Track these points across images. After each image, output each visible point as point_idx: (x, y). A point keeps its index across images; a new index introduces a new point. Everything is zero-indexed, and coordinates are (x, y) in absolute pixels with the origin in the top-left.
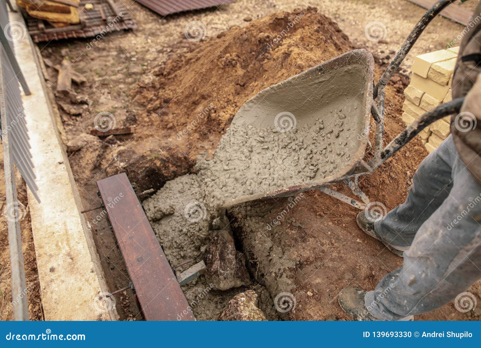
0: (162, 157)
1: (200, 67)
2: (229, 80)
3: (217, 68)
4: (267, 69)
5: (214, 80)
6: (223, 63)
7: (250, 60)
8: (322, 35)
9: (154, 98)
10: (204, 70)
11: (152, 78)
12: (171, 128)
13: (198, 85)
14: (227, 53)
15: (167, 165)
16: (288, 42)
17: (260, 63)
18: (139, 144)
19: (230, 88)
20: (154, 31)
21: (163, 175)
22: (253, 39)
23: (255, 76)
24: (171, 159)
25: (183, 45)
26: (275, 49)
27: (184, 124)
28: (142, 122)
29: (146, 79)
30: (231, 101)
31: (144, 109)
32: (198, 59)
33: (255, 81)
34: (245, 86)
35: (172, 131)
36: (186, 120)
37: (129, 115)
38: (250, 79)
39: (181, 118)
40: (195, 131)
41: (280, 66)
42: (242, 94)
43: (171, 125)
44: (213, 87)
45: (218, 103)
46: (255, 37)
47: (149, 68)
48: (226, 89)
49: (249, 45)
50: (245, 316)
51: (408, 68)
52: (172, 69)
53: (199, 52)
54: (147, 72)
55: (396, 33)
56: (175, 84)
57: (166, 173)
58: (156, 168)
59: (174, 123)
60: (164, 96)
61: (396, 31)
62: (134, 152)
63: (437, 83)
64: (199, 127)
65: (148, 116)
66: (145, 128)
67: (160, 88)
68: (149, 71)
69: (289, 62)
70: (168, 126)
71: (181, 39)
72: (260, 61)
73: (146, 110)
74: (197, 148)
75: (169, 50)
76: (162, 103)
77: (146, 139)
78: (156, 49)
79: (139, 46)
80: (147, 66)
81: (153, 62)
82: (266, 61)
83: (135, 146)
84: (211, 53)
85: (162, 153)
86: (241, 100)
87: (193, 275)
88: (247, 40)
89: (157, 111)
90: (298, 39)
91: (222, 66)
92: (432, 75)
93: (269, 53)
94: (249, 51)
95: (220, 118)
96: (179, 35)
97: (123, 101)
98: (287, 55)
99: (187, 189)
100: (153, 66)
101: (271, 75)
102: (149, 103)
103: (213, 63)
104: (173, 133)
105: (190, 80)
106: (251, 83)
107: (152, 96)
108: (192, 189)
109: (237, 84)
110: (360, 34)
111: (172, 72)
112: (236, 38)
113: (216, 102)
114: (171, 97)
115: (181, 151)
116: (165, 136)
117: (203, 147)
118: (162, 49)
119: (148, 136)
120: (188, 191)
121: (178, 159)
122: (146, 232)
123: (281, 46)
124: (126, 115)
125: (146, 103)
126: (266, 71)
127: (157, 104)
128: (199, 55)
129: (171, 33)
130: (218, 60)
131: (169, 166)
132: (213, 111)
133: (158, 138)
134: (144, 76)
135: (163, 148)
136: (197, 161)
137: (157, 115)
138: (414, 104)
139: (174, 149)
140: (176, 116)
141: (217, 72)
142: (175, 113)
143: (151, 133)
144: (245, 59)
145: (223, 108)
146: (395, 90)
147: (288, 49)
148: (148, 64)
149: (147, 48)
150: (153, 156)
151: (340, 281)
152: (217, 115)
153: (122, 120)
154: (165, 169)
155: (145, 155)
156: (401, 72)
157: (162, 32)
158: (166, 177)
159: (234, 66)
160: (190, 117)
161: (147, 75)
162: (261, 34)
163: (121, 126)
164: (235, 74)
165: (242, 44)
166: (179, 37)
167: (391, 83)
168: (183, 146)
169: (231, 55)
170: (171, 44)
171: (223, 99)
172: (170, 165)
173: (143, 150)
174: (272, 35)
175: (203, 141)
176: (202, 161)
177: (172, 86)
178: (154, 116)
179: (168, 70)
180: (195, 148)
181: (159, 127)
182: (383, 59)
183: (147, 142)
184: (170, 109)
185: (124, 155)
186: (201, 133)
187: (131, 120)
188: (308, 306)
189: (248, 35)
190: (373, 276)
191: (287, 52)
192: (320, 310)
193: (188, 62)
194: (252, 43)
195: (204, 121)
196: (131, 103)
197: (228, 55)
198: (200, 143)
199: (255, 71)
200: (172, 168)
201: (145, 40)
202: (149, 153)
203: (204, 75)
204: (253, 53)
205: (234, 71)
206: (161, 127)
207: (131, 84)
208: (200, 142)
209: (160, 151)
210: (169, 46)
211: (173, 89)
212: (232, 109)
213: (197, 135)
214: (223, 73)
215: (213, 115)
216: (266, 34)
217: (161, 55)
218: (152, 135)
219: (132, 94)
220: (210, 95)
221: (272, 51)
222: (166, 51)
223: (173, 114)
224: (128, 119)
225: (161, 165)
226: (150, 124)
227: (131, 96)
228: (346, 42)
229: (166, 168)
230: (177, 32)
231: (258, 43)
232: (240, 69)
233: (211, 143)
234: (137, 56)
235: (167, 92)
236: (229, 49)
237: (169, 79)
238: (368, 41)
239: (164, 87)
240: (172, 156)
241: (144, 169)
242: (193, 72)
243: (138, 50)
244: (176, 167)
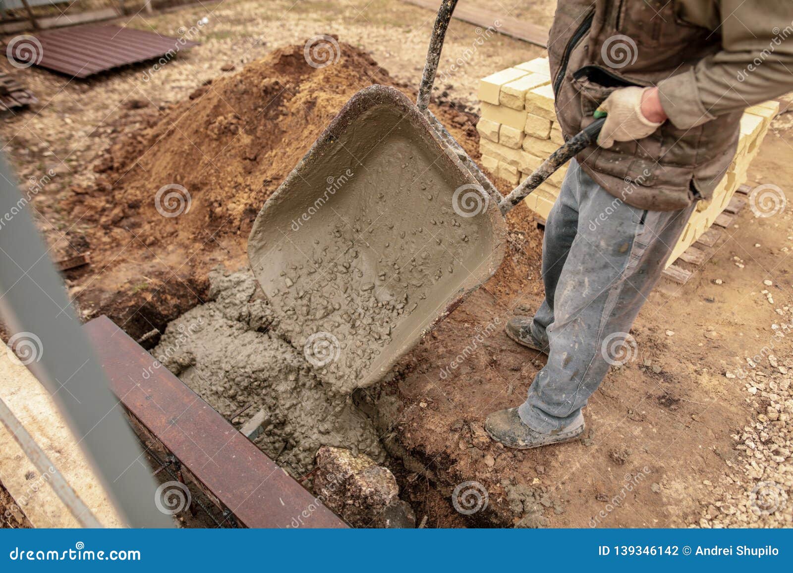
0: (153, 286)
1: (179, 144)
2: (231, 155)
3: (207, 140)
4: (285, 129)
5: (206, 158)
6: (216, 131)
7: (257, 120)
8: (353, 71)
9: (108, 205)
10: (186, 147)
11: (93, 177)
12: (152, 244)
13: (181, 170)
14: (218, 116)
15: (163, 298)
16: (307, 87)
17: (272, 122)
18: (106, 277)
19: (235, 167)
20: (71, 104)
21: (160, 313)
22: (255, 90)
23: (270, 143)
24: (167, 287)
25: (131, 119)
26: (290, 99)
27: (172, 234)
28: (99, 245)
29: (83, 180)
30: (240, 184)
31: (95, 225)
32: (171, 133)
33: (272, 149)
34: (258, 160)
35: (156, 248)
36: (174, 228)
37: (73, 238)
38: (263, 147)
39: (165, 226)
40: (195, 240)
41: (304, 122)
42: (255, 172)
43: (152, 238)
44: (208, 169)
45: (221, 191)
46: (257, 86)
47: (82, 163)
48: (229, 169)
49: (250, 99)
50: (345, 464)
51: (474, 104)
52: (126, 158)
53: (168, 123)
54: (80, 169)
55: (447, 61)
56: (139, 177)
57: (165, 309)
58: (147, 305)
59: (155, 235)
60: (126, 199)
61: (446, 59)
62: (102, 291)
63: (512, 108)
64: (200, 233)
65: (106, 234)
66: (108, 253)
67: (114, 189)
68: (83, 167)
69: (316, 113)
70: (148, 242)
71: (125, 111)
72: (272, 119)
73: (99, 226)
74: (205, 264)
75: (109, 131)
76: (127, 210)
77: (117, 268)
78: (85, 132)
79: (51, 132)
80: (77, 160)
81: (85, 153)
82: (281, 118)
83: (101, 281)
84: (191, 120)
85: (150, 281)
86: (256, 180)
87: (253, 433)
88: (245, 92)
89: (121, 224)
90: (321, 81)
91: (215, 137)
92: (505, 100)
93: (283, 106)
94: (252, 108)
95: (230, 212)
96: (119, 105)
97: (53, 220)
98: (311, 104)
99: (206, 324)
100: (88, 159)
101: (293, 136)
102: (101, 215)
103: (199, 134)
104: (159, 251)
105: (166, 167)
106: (265, 154)
107: (103, 204)
108: (213, 323)
109: (245, 159)
110: (401, 69)
111: (128, 161)
112: (229, 92)
113: (219, 190)
114: (140, 197)
115: (179, 273)
116: (146, 258)
117: (214, 260)
118: (97, 131)
119: (117, 263)
120: (209, 327)
121: (178, 285)
122: (170, 384)
123: (299, 92)
124: (68, 240)
125: (97, 216)
126: (284, 132)
127: (116, 215)
128: (171, 127)
129: (104, 104)
130: (207, 129)
131: (166, 298)
132: (216, 205)
133: (136, 262)
134: (77, 176)
135: (149, 274)
136: (211, 281)
137: (122, 230)
138: (492, 141)
139: (168, 273)
140: (156, 225)
141: (209, 145)
142: (153, 222)
143: (121, 258)
144: (248, 120)
145: (230, 198)
146: (464, 133)
147: (311, 95)
148: (78, 157)
149: (67, 132)
150: (137, 288)
151: (457, 379)
152: (225, 209)
153: (63, 249)
154: (162, 305)
155: (122, 289)
156: (467, 110)
157: (86, 104)
158: (166, 316)
159: (234, 133)
160: (180, 222)
161: (82, 175)
162: (265, 80)
163: (63, 257)
164: (237, 145)
165: (239, 99)
166: (121, 109)
167: (458, 126)
168: (182, 266)
169: (225, 118)
170: (110, 121)
171: (229, 184)
172: (169, 297)
173: (116, 283)
174: (282, 80)
175: (212, 251)
176: (218, 279)
177: (137, 182)
178: (117, 232)
179: (121, 160)
180: (201, 265)
181: (132, 247)
182: (439, 97)
183: (119, 271)
184: (143, 216)
185: (85, 298)
186: (206, 240)
187: (79, 245)
188: (425, 421)
189: (245, 85)
190: (495, 362)
191: (309, 100)
192: (441, 419)
193: (154, 140)
194: (255, 95)
195: (205, 222)
196: (68, 221)
197: (221, 118)
198: (208, 255)
199: (268, 135)
200: (172, 302)
201: (59, 120)
202: (127, 286)
203: (188, 154)
204: (260, 109)
205: (235, 140)
206: (135, 245)
207: (57, 192)
208: (207, 253)
209: (146, 280)
210: (108, 125)
211: (139, 185)
212: (246, 195)
213: (199, 246)
214: (219, 146)
215: (218, 210)
216: (273, 80)
217: (97, 140)
218: (123, 261)
219: (65, 207)
220: (205, 181)
221: (288, 101)
222: (105, 132)
223: (149, 222)
224: (74, 244)
225: (155, 299)
226: (114, 245)
227: (65, 210)
228: (387, 78)
229: (164, 302)
230: (114, 101)
231: (263, 94)
232: (245, 136)
233: (226, 251)
234: (52, 148)
235: (130, 191)
236: (221, 109)
237: (128, 172)
238: (414, 76)
239: (122, 186)
240: (169, 282)
241: (127, 309)
242: (168, 154)
243: (51, 139)
244: (178, 299)
